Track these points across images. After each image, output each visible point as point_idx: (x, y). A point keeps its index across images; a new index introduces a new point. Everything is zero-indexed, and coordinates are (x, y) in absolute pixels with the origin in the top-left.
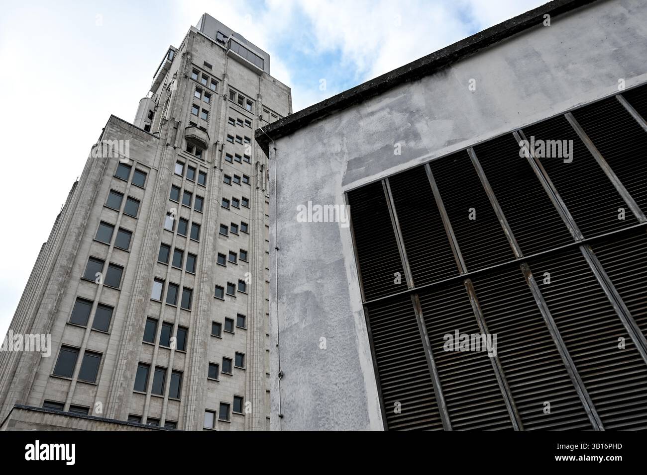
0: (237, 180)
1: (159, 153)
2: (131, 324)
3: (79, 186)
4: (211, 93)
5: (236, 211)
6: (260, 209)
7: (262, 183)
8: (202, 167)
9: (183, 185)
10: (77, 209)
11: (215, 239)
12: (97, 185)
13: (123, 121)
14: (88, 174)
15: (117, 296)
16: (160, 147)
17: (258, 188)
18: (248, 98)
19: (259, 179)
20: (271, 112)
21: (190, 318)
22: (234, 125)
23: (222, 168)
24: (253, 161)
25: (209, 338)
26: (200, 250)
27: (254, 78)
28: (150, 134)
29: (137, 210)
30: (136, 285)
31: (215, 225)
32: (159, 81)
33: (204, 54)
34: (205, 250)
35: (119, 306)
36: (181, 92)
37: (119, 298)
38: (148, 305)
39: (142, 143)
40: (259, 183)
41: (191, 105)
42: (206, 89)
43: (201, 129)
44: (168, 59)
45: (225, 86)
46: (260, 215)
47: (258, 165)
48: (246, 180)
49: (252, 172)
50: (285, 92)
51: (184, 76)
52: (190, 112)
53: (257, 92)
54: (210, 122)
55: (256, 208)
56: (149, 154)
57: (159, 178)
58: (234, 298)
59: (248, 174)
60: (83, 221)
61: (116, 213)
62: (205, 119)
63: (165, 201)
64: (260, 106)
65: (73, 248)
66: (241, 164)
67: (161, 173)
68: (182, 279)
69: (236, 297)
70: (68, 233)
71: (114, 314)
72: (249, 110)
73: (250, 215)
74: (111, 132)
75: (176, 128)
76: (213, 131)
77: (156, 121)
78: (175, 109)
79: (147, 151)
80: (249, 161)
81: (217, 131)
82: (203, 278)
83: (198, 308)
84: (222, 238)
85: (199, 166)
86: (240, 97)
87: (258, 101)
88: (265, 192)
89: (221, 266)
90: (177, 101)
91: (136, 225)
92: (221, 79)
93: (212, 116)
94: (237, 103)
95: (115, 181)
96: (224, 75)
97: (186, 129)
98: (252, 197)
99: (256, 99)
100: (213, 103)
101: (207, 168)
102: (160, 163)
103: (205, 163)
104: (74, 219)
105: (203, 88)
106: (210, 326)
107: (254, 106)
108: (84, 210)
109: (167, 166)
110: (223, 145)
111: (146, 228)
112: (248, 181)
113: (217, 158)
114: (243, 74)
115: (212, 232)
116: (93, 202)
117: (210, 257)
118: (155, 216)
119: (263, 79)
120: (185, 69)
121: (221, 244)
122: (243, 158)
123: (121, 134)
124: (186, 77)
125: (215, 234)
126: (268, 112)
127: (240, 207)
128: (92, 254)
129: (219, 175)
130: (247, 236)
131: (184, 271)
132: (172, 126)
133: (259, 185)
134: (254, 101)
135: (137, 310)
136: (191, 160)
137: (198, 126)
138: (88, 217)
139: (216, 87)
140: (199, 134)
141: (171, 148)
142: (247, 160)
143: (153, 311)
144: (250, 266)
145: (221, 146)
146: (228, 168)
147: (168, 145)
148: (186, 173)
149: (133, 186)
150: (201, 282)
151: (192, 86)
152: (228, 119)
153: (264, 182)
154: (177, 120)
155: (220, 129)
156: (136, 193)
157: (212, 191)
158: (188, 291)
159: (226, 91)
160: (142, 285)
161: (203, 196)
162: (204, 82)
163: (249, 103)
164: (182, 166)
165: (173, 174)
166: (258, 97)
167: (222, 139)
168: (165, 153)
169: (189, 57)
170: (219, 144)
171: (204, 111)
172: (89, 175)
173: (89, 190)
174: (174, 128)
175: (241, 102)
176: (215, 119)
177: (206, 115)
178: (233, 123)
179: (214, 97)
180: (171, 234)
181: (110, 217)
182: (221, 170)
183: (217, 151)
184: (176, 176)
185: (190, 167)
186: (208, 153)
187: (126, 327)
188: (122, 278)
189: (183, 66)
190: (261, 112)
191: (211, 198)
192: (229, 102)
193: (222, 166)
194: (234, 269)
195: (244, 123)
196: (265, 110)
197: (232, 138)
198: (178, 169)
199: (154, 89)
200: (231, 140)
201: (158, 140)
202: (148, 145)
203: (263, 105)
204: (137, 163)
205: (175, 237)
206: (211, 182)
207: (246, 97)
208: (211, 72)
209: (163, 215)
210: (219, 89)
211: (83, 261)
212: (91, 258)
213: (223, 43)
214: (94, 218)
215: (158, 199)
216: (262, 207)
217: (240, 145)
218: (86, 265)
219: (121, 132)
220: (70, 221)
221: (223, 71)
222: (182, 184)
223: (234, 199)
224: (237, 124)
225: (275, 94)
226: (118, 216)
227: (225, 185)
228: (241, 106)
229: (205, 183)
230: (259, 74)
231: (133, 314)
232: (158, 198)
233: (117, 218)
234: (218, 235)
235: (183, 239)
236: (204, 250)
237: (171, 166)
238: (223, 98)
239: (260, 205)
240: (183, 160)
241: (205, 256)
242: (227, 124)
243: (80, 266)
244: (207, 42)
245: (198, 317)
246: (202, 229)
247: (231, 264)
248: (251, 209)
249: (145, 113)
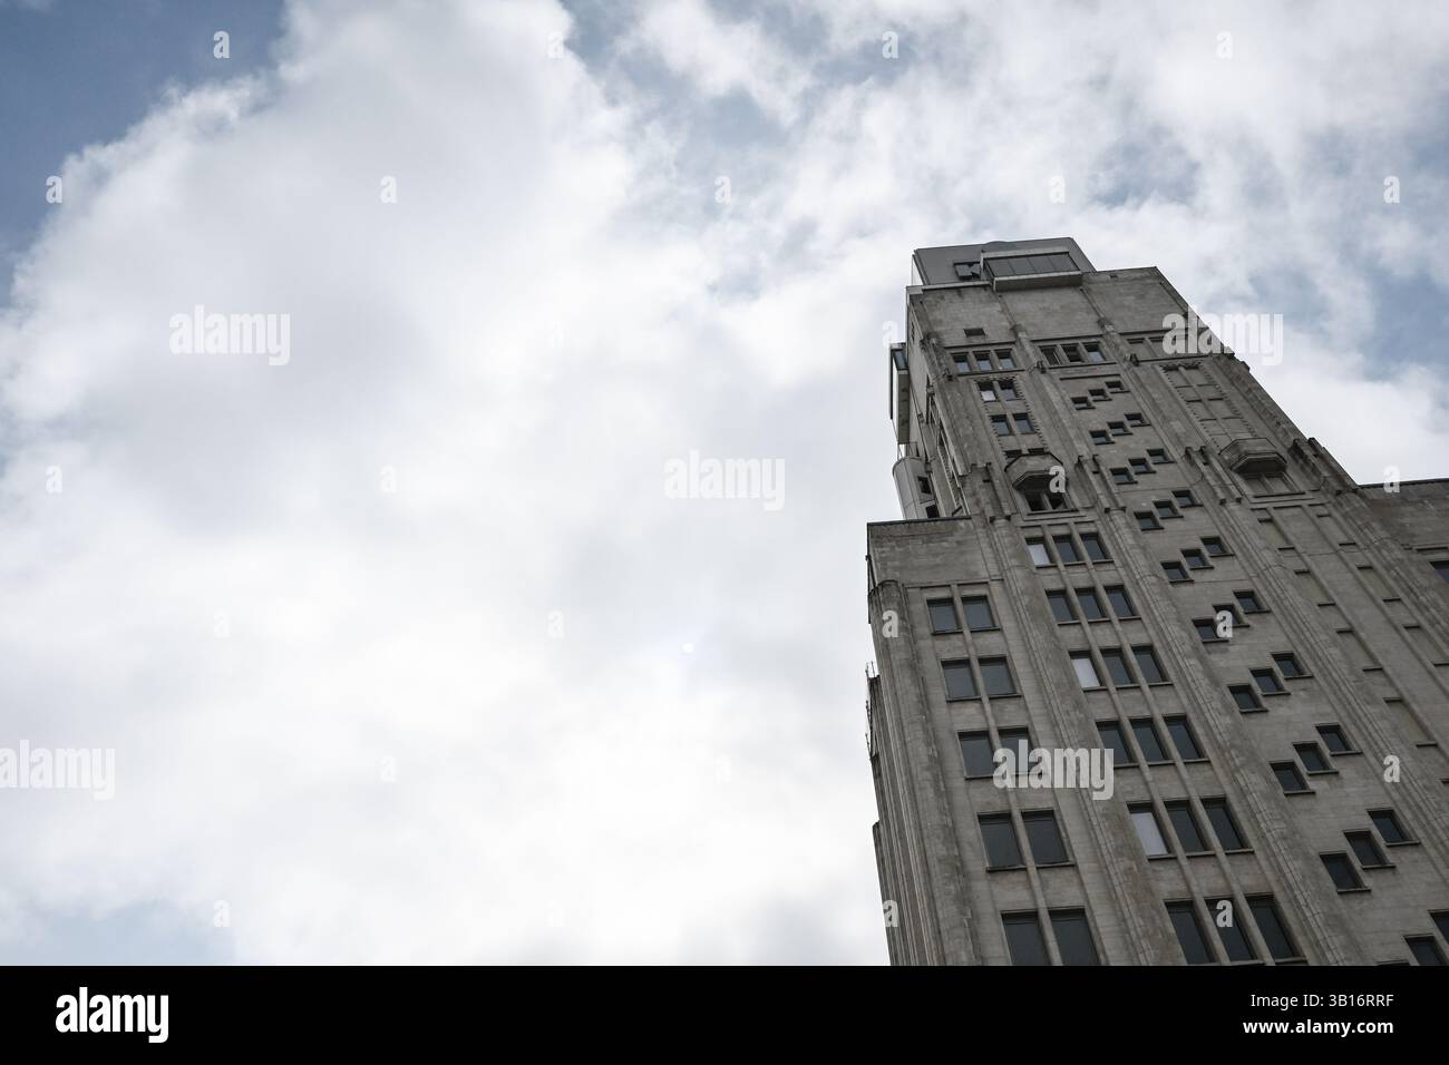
0: (1167, 511)
1: (984, 545)
2: (1141, 934)
3: (884, 685)
4: (1011, 376)
5: (1207, 576)
6: (1259, 543)
7: (1224, 487)
8: (1079, 526)
9: (1067, 580)
10: (906, 731)
11: (1202, 660)
12: (914, 665)
13: (891, 523)
14: (889, 654)
15: (1076, 880)
16: (980, 530)
17: (1223, 502)
18: (1085, 341)
19: (1212, 483)
20: (1146, 337)
21: (1261, 868)
22: (1090, 407)
23: (1121, 504)
24: (1175, 453)
25: (1339, 901)
26: (1185, 701)
27: (1071, 297)
28: (948, 519)
29: (1011, 678)
30: (1100, 838)
31: (1184, 630)
32: (904, 417)
33: (956, 319)
34: (1197, 695)
35: (1091, 901)
36: (957, 411)
37: (1082, 884)
38: (1150, 873)
39: (945, 544)
40: (1218, 490)
41: (988, 422)
42: (996, 376)
43: (1034, 452)
44: (898, 369)
45: (1028, 348)
46: (1269, 557)
47: (1193, 455)
48: (1186, 501)
49: (1189, 477)
50: (1149, 281)
51: (946, 379)
52: (994, 437)
53: (1094, 317)
54: (1043, 430)
55: (1249, 546)
56: (968, 557)
57: (1015, 593)
58: (1334, 778)
59: (1182, 485)
60: (928, 750)
61: (977, 705)
62: (1029, 430)
63: (1052, 633)
64: (1118, 340)
65: (941, 813)
66: (1154, 472)
67: (1011, 582)
68: (1188, 784)
69: (1336, 773)
70: (917, 786)
71: (1091, 924)
72: (1100, 360)
73: (1243, 568)
74: (884, 555)
75: (988, 481)
76: (1058, 444)
77: (942, 488)
78: (966, 446)
79: (962, 553)
80: (1165, 458)
81: (1066, 440)
82: (1233, 759)
83: (1264, 836)
84: (1215, 652)
85: (1073, 527)
86: (1067, 349)
87: (1108, 333)
88: (1244, 501)
89: (1253, 716)
90: (961, 430)
91: (1027, 709)
92: (1013, 339)
93: (1040, 419)
94: (1068, 363)
95: (940, 643)
96: (1014, 330)
97: (1005, 470)
98: (1222, 528)
99: (1101, 333)
100: (1025, 393)
101: (1091, 521)
102: (999, 561)
103: (1082, 513)
104: (910, 753)
105: (991, 377)
106: (1322, 870)
107: (1105, 348)
108: (919, 728)
109: (1014, 562)
110: (1094, 459)
111: (1047, 706)
112: (1191, 499)
113: (1099, 490)
114: (1046, 305)
115: (1187, 648)
116: (925, 702)
117: (1217, 704)
118: (1051, 672)
119: (1091, 286)
120: (940, 365)
121: (1222, 664)
122: (1150, 460)
123: (901, 550)
124: (950, 378)
125: (1196, 649)
126: (1141, 341)
127: (1211, 562)
128: (978, 810)
129: (1124, 521)
130: (1268, 617)
131: (1180, 764)
132: (978, 481)
133: (1221, 495)
134: (1099, 339)
135: (1135, 896)
136: (1052, 523)
137: (1025, 452)
138: (932, 739)
139: (1013, 361)
140: (1033, 464)
141: (1001, 522)
142: (1160, 458)
143: (1168, 884)
144: (1322, 683)
145: (1091, 462)
146: (1133, 497)
147: (992, 520)
148: (1057, 554)
149: (976, 635)
150: (1232, 773)
151: (970, 388)
152: (1071, 404)
153: (1228, 482)
154: (981, 465)
155: (1069, 431)
156: (991, 644)
157: (1131, 563)
158: (1217, 804)
159: (1035, 356)
160: (1114, 834)
161: (1119, 582)
162: (985, 365)
163: (1093, 348)
164: (1042, 546)
165: (1035, 570)
166: (1103, 327)
167: (1084, 449)
168: (996, 539)
169: (934, 341)
170: (1086, 461)
171: (1018, 417)
172: (892, 656)
173: (905, 681)
174: (985, 481)
175: (1074, 355)
176: (1047, 419)
177: (1025, 422)
178: (1084, 405)
179: (1021, 380)
180: (1103, 695)
181: (969, 717)
182: (1123, 509)
183: (1092, 477)
184: (1042, 572)
185: (1057, 539)
186: (1075, 491)
187: (1133, 944)
188: (1064, 834)
189: (933, 363)
190: (1126, 349)
191: (1138, 577)
192: (1053, 372)
193: (1119, 499)
194: (1289, 707)
195: (1108, 391)
196: (1132, 342)
197: (1102, 434)
198: (1038, 555)
199: (904, 436)
200: (1103, 440)
201: (969, 521)
202: (958, 542)
203: (1121, 334)
204: (959, 585)
205: (1115, 696)
206: (1118, 544)
207: (1079, 342)
208: (988, 341)
209: (1066, 663)
210: (1020, 359)
211: (971, 832)
212: (983, 819)
213: (975, 276)
214: (943, 734)
215: (1038, 637)
216: (1261, 538)
217: (1128, 437)
218: (981, 837)
219: (899, 546)
220: (907, 762)
221: (1006, 324)
222: (1062, 580)
223: (1187, 553)
224: (1095, 401)
225: (1132, 298)
226: (983, 707)
227: (1149, 535)
228: (1079, 363)
229: (1105, 553)
230: (1075, 283)
231: (1131, 907)
232: (1035, 633)
233: (984, 712)
234: (1202, 647)
235: (1136, 694)
236: (1194, 696)
237: (1024, 558)
238: (1037, 372)
239: (1253, 534)
240: (1037, 533)
241: (1203, 707)
242: (1076, 414)
243: (971, 844)
244: (948, 295)
245: (1280, 859)
246: (1161, 653)
247: (1275, 700)
248: (1238, 554)
249: (913, 489)
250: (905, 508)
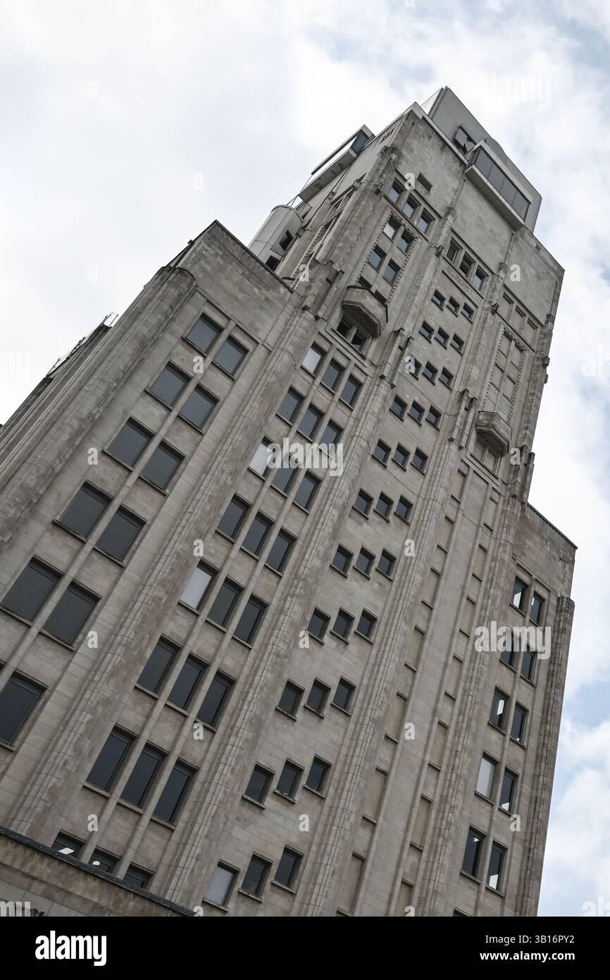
0: (416, 414)
1: (282, 318)
2: (124, 642)
3: (108, 338)
4: (416, 235)
5: (397, 472)
6: (445, 481)
7: (461, 433)
8: (357, 370)
9: (312, 393)
10: (91, 381)
11: (341, 516)
12: (145, 346)
13: (233, 238)
14: (136, 319)
15: (113, 578)
16: (290, 307)
17: (451, 440)
18: (481, 265)
19: (458, 424)
20: (516, 303)
21: (245, 661)
22: (440, 307)
23: (395, 382)
24: (457, 386)
25: (272, 713)
26: (305, 530)
27: (503, 231)
28: (276, 278)
29: (208, 417)
30: (160, 565)
31: (350, 489)
32: (321, 182)
33: (423, 161)
34: (316, 534)
35: (110, 599)
36: (359, 217)
37: (116, 582)
38: (169, 613)
39: (257, 291)
40: (456, 431)
41: (371, 247)
42: (408, 225)
43: (378, 296)
44: (352, 147)
45: (445, 230)
46: (442, 494)
47: (465, 397)
48: (433, 419)
49: (450, 407)
50: (552, 273)
51: (375, 189)
52: (365, 259)
53: (501, 258)
54: (398, 289)
55: (438, 478)
56: (263, 315)
57: (270, 367)
58: (343, 645)
59: (440, 407)
60: (94, 408)
61: (164, 412)
62: (390, 279)
63: (267, 416)
64: (499, 286)
65: (58, 457)
66: (434, 384)
67: (275, 359)
68: (254, 579)
69: (347, 644)
70: (59, 424)
71: (95, 612)
72: (477, 287)
73: (422, 487)
74: (205, 252)
75: (330, 282)
76: (398, 307)
77: (295, 255)
78: (340, 245)
79: (262, 308)
80: (449, 383)
81: (405, 311)
82: (296, 588)
83: (267, 645)
84: (354, 518)
85: (352, 365)
86: (466, 258)
87: (498, 276)
88: (463, 451)
89: (335, 573)
90: (348, 232)
91: (197, 446)
92: (442, 215)
93: (405, 279)
94: (458, 268)
95: (182, 349)
96: (450, 210)
97: (348, 288)
98: (435, 453)
99: (495, 271)
100: (413, 256)
101: (366, 374)
102: (280, 338)
103: (366, 363)
104: (78, 398)
105: (404, 221)
106: (281, 690)
107: (487, 284)
108: (104, 388)
109: (291, 349)
110: (409, 339)
111: (213, 456)
112: (437, 420)
113: (391, 360)
114: (484, 218)
115: (340, 502)
116: (127, 376)
117: (322, 549)
118: (238, 438)
119: (520, 239)
120: (381, 176)
121: (350, 529)
122: (439, 374)
123: (221, 262)
124: (378, 192)
125: (345, 507)
126: (510, 302)
127: (408, 467)
128: (90, 478)
129: (385, 393)
130: (405, 527)
131: (262, 563)
132: (323, 275)
133: (455, 435)
134: (489, 274)
135: (144, 618)
136: (340, 349)
137: (373, 290)
138: (107, 403)
139: (428, 227)
140: (370, 304)
141: (309, 315)
142: (446, 380)
143: (175, 627)
144: (394, 588)
145: (405, 339)
146: (407, 386)
147: (305, 308)
148: (323, 371)
149: (214, 368)
150: (288, 595)
151: (384, 212)
152: (432, 292)
153: (467, 432)
154: (336, 267)
155: (413, 306)
156: (218, 384)
157: (362, 421)
158: (259, 605)
159: (443, 240)
160: (172, 570)
161: (343, 426)
162: (408, 210)
163: (481, 275)
164: (320, 357)
165: (298, 367)
166: (500, 269)
167: (410, 327)
168: (294, 323)
169: (394, 156)
170: (402, 336)
171: (392, 264)
172: (136, 323)
173: (126, 350)
174: (327, 280)
175: (465, 268)
176: (408, 285)
177: (394, 272)
178: (439, 302)
179: (419, 244)
180: (258, 482)
181: (150, 415)
182: (393, 386)
183: (395, 348)
184: (302, 373)
185: (334, 363)
186: (376, 346)
187: (112, 644)
188: (136, 543)
189: (378, 170)
190: (497, 297)
191: (357, 434)
192: (443, 262)
193: (396, 378)
194: (361, 586)
195: (461, 309)
196: (505, 297)
197: (430, 330)
198: (311, 360)
199: (308, 194)
200: (427, 334)
201: (289, 294)
202: (267, 299)
203: (505, 286)
204: (237, 325)
205: (265, 490)
206: (367, 403)
207: (478, 263)
208: (426, 197)
209: (256, 441)
210: (433, 232)
211: (69, 487)
212: (87, 486)
213: (464, 150)
214: (118, 409)
215: (254, 409)
216: (449, 480)
217: (441, 347)
218: (73, 496)
219: (222, 258)
220: (68, 402)
221: (449, 201)
222: (308, 392)
223: (401, 449)
224: (447, 307)
225: (534, 272)
226: (167, 417)
227: (391, 417)
228: (463, 274)
229: (353, 401)
230: (514, 226)
231: (134, 622)
232: (256, 404)
233: (164, 421)
234: (350, 509)
235: (280, 500)
236: (313, 533)
237: (300, 351)
238: (434, 251)
239: (447, 473)
240: (325, 346)
241: (312, 543)
242: (428, 302)
243: (59, 495)
244: (434, 139)
245: (262, 665)
246: (322, 490)
247: (357, 575)
248: (428, 477)
249: (276, 235)
250: (256, 240)
